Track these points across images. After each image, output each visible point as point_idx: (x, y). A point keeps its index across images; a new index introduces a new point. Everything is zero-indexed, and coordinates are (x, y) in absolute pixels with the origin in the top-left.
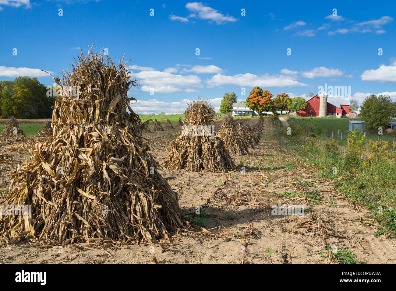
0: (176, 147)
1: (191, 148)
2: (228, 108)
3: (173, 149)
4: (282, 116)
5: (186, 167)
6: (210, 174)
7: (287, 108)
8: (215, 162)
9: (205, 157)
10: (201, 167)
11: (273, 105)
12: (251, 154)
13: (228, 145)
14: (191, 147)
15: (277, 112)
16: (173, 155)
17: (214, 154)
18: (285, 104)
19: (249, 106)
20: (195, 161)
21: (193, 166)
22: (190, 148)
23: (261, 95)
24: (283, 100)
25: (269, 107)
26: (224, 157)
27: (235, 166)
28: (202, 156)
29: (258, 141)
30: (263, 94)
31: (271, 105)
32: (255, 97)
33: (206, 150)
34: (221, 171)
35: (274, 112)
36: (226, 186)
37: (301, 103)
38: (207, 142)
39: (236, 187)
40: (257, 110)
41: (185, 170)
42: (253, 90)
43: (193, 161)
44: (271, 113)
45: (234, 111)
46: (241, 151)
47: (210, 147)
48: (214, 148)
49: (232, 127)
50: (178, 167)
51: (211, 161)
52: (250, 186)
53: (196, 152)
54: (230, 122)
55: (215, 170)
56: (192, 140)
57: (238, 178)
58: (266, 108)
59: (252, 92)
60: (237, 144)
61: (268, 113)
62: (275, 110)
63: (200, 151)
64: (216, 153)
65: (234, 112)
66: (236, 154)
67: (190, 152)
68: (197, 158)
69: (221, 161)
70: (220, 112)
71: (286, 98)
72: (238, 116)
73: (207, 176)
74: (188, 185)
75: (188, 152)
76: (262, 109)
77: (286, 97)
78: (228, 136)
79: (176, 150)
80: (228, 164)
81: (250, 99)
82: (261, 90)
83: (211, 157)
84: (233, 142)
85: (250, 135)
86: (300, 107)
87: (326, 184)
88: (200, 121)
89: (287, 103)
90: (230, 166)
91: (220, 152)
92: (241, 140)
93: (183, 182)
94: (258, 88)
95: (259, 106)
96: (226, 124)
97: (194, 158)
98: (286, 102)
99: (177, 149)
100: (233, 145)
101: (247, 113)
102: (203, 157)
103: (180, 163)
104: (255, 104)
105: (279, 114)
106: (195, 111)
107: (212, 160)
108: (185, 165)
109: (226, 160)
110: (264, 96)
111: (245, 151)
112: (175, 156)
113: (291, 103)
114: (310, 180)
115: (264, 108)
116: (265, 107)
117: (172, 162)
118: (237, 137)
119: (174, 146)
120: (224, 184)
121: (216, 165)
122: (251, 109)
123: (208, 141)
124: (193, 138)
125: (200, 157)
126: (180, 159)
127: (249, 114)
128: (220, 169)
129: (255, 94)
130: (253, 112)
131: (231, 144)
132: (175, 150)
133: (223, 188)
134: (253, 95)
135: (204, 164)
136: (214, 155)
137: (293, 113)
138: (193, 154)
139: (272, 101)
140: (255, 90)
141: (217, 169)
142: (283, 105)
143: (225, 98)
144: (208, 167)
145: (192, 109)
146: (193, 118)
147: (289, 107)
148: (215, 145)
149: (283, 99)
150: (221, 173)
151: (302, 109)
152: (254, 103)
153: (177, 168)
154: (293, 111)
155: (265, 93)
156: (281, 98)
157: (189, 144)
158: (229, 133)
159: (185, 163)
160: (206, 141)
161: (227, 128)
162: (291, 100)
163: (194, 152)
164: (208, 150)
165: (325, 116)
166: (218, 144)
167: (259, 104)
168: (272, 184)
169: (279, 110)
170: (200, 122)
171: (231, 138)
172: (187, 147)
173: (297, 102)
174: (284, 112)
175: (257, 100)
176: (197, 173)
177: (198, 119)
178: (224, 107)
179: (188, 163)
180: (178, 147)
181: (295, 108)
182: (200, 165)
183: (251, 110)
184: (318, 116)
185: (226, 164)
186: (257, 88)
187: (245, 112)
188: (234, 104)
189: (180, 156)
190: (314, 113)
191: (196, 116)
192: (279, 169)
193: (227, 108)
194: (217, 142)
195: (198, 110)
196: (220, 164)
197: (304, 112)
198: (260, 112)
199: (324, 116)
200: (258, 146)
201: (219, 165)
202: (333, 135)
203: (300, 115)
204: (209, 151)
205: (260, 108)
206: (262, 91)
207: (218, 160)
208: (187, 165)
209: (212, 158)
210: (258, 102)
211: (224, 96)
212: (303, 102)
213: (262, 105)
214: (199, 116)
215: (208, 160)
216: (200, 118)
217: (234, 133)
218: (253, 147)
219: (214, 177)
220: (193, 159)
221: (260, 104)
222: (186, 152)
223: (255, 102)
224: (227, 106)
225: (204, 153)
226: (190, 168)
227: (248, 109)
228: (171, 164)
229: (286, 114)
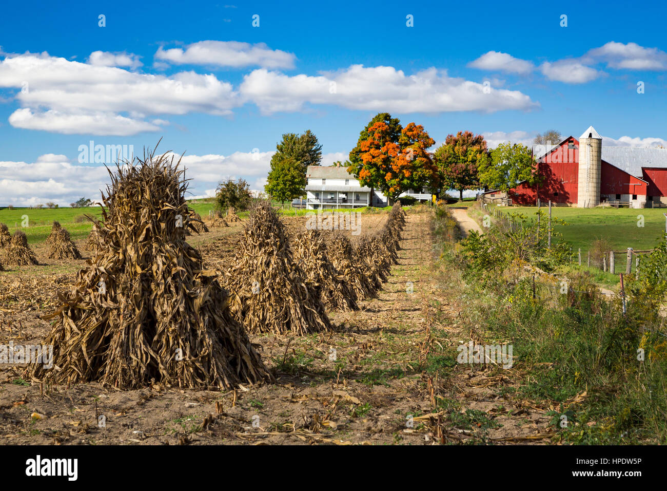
0: (72, 312)
1: (119, 315)
2: (293, 183)
3: (62, 317)
4: (464, 204)
5: (103, 373)
6: (175, 395)
7: (478, 180)
8: (196, 356)
9: (164, 341)
10: (153, 372)
11: (435, 169)
12: (341, 329)
13: (264, 300)
14: (118, 309)
15: (447, 192)
16: (64, 336)
17: (194, 332)
18: (470, 167)
19: (357, 177)
20: (132, 356)
21: (123, 370)
22: (115, 312)
23: (395, 139)
24: (465, 153)
25: (422, 179)
26: (228, 340)
27: (263, 367)
28: (155, 338)
29: (378, 286)
30: (403, 138)
31: (428, 173)
32: (378, 147)
33: (167, 320)
34: (216, 383)
35: (437, 194)
36: (210, 432)
37: (519, 165)
38: (170, 292)
39: (246, 434)
40: (385, 188)
41: (100, 386)
42: (372, 124)
43: (125, 355)
44: (427, 196)
45: (312, 192)
46: (306, 320)
47: (181, 309)
48: (194, 313)
49: (275, 244)
50: (78, 375)
51: (184, 354)
52: (288, 430)
53: (135, 327)
54: (270, 228)
55: (195, 383)
56: (123, 289)
57: (260, 408)
58: (413, 180)
59: (367, 129)
60: (294, 297)
61: (419, 196)
62: (441, 186)
63: (149, 324)
64: (202, 328)
65: (310, 196)
66: (289, 328)
67: (117, 326)
68: (138, 344)
69: (216, 353)
70: (266, 197)
71: (476, 148)
72: (324, 206)
73: (163, 403)
74: (88, 432)
75: (109, 326)
76: (399, 184)
77: (473, 144)
78: (264, 272)
79: (70, 321)
80: (239, 361)
81: (360, 151)
82: (396, 122)
83: (184, 341)
84: (278, 290)
85: (348, 266)
86: (517, 175)
87: (535, 417)
88: (150, 226)
89: (477, 164)
90: (247, 367)
91: (212, 325)
92: (307, 284)
93: (75, 424)
94: (387, 117)
95: (389, 174)
96: (259, 236)
97: (128, 347)
98: (474, 161)
99: (75, 318)
100: (280, 300)
101: (353, 197)
102: (159, 341)
103: (85, 361)
104: (378, 169)
105: (452, 201)
106: (132, 195)
107: (188, 352)
108: (101, 370)
109: (233, 349)
110: (406, 145)
111: (319, 321)
112: (70, 340)
113: (490, 164)
114: (487, 407)
115: (405, 181)
116: (408, 178)
117: (60, 360)
118: (291, 276)
119: (67, 309)
120: (205, 426)
121: (198, 364)
122: (366, 183)
123: (173, 289)
124: (125, 283)
125: (148, 341)
126: (84, 349)
127: (358, 199)
128: (212, 378)
129: (376, 135)
130: (372, 194)
131: (273, 298)
132: (69, 323)
133: (197, 438)
134: (370, 139)
135: (160, 365)
136: (195, 335)
137: (496, 196)
138: (127, 333)
139: (432, 157)
140: (377, 124)
141: (202, 377)
142: (466, 170)
143: (281, 150)
144: (173, 374)
145: (122, 189)
146: (126, 216)
147: (482, 177)
148: (198, 302)
149: (466, 151)
150: (215, 390)
151: (525, 184)
152: (375, 165)
153: (73, 378)
154: (497, 189)
155: (410, 133)
156: (459, 149)
157: (114, 300)
158: (268, 264)
159: (99, 362)
160: (167, 290)
161: (261, 246)
162: (489, 155)
163: (128, 327)
164: (174, 319)
165: (597, 204)
166: (208, 298)
167: (391, 170)
168: (365, 421)
169: (453, 188)
170: (148, 230)
171: (274, 279)
172: (108, 310)
173: (508, 158)
174: (469, 193)
175: (383, 156)
176: (134, 395)
177: (143, 220)
178: (280, 180)
179: (108, 361)
180: (80, 310)
181: (503, 181)
182: (149, 366)
183: (366, 189)
184: (574, 205)
185: (233, 363)
186: (381, 117)
187: (346, 193)
188: (310, 170)
189: (84, 340)
190: (563, 197)
191: (138, 209)
192: (409, 372)
193: (288, 183)
194: (203, 294)
195: (143, 191)
196: (213, 361)
197: (529, 192)
198: (394, 194)
199: (592, 202)
200: (374, 303)
201: (209, 367)
202: (612, 264)
203: (518, 203)
204: (176, 321)
205: (394, 181)
206: (401, 128)
207: (204, 351)
208: (108, 368)
209: (188, 344)
210: (387, 161)
211: (280, 144)
212: (526, 159)
213: (400, 172)
214: (144, 211)
215: (172, 352)
216: (150, 217)
217: (283, 263)
218: (353, 306)
219: (187, 405)
220: (126, 348)
221: (394, 167)
222: (103, 326)
223: (378, 161)
224: (289, 177)
225: (160, 328)
226: (115, 378)
227: (355, 185)
228: (57, 367)
229: (476, 200)
